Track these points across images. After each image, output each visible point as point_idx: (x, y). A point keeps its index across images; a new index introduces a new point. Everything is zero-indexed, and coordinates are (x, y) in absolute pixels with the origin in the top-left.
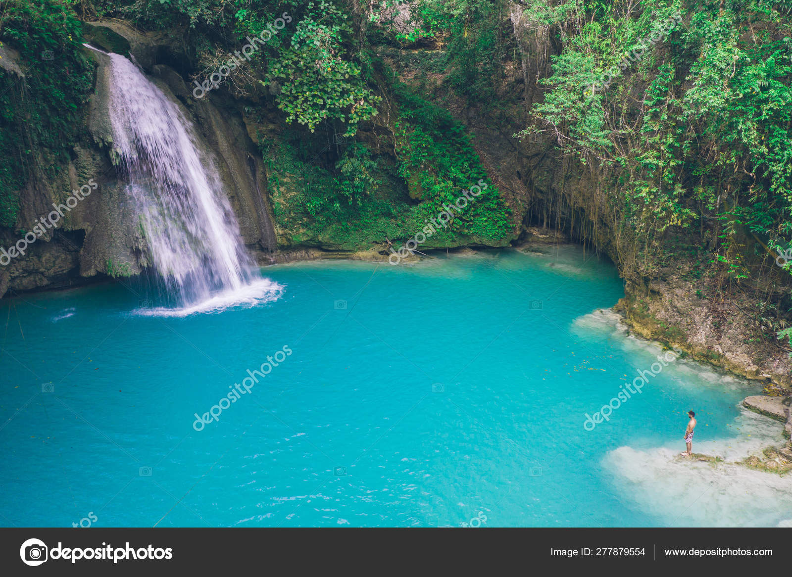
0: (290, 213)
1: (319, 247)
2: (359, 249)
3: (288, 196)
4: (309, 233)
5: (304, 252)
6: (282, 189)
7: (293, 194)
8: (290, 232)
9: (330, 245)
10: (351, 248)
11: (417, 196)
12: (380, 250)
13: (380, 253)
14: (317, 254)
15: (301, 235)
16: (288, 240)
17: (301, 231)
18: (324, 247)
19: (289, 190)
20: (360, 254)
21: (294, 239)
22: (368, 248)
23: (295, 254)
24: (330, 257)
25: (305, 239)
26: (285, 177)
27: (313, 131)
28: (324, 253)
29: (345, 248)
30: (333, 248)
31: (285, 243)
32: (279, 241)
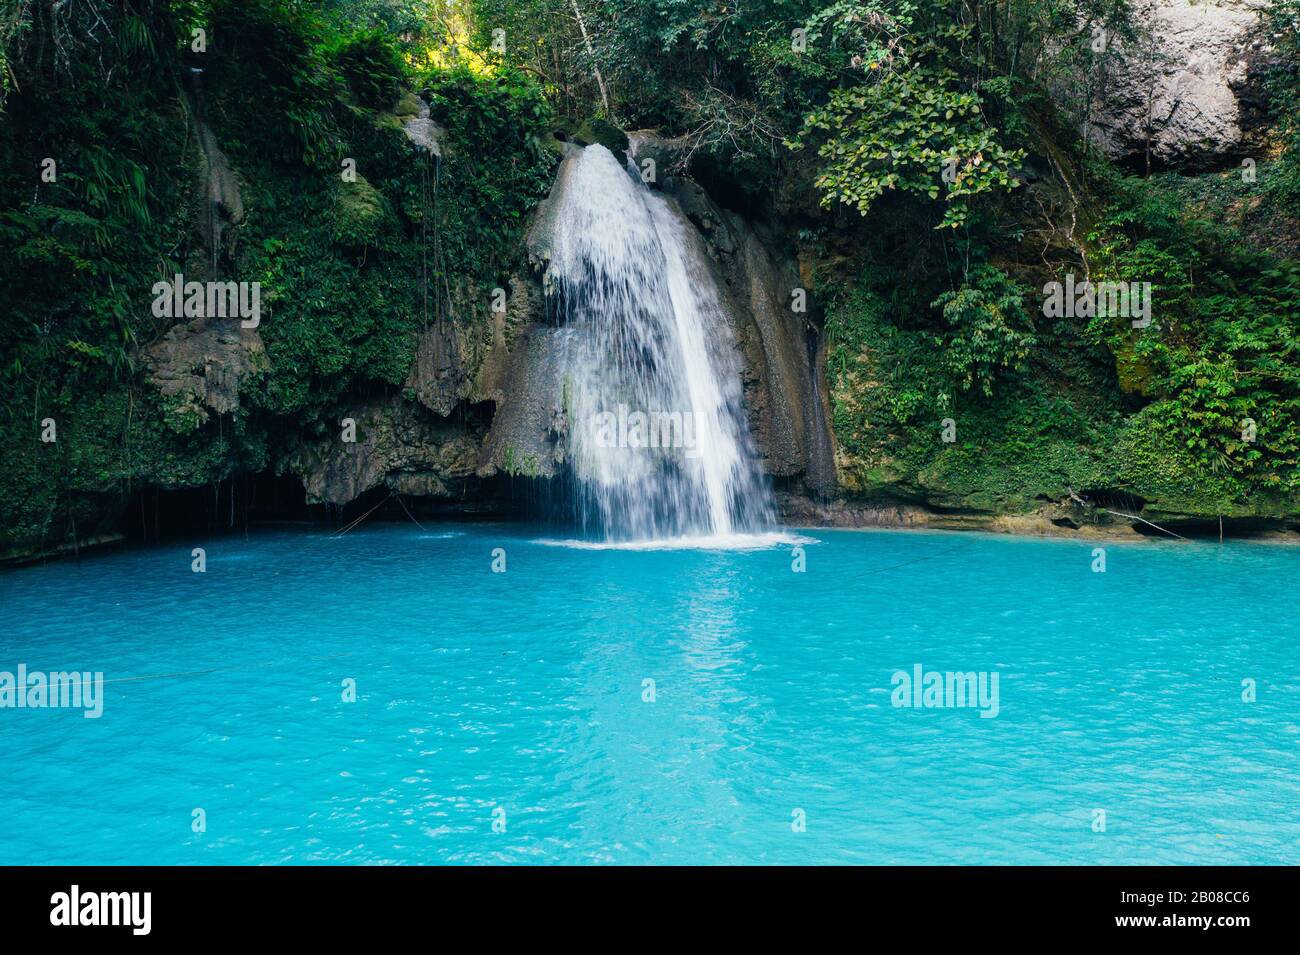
0: (862, 424)
1: (923, 500)
2: (1006, 508)
3: (861, 388)
4: (899, 465)
5: (893, 511)
6: (851, 376)
7: (870, 385)
8: (863, 462)
9: (943, 496)
10: (986, 504)
11: (1137, 387)
12: (1056, 516)
13: (1057, 522)
14: (920, 516)
15: (883, 471)
16: (860, 479)
17: (885, 461)
18: (932, 501)
19: (864, 378)
20: (1008, 520)
21: (869, 477)
22: (1026, 509)
23: (873, 514)
24: (948, 524)
25: (892, 478)
26: (860, 352)
27: (864, 213)
28: (934, 516)
29: (974, 504)
30: (950, 504)
31: (854, 485)
32: (843, 480)
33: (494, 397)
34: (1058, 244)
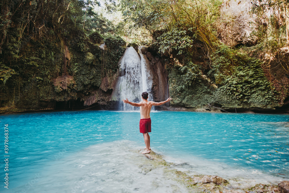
0: (173, 92)
1: (184, 106)
2: (198, 107)
3: (173, 86)
4: (179, 99)
5: (180, 108)
6: (172, 84)
7: (175, 85)
8: (174, 99)
9: (187, 105)
10: (194, 106)
11: (218, 83)
12: (207, 109)
13: (207, 110)
14: (184, 109)
15: (177, 101)
16: (174, 102)
17: (177, 99)
18: (186, 106)
19: (174, 84)
20: (198, 109)
21: (175, 102)
22: (201, 107)
23: (177, 109)
24: (189, 110)
25: (178, 102)
26: (173, 79)
28: (186, 109)
29: (192, 106)
30: (188, 107)
31: (173, 103)
32: (171, 103)
33: (112, 88)
34: (207, 58)
